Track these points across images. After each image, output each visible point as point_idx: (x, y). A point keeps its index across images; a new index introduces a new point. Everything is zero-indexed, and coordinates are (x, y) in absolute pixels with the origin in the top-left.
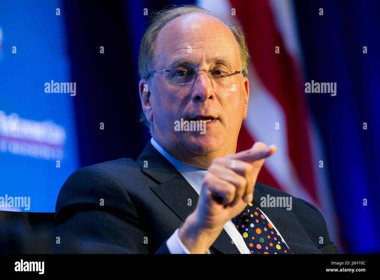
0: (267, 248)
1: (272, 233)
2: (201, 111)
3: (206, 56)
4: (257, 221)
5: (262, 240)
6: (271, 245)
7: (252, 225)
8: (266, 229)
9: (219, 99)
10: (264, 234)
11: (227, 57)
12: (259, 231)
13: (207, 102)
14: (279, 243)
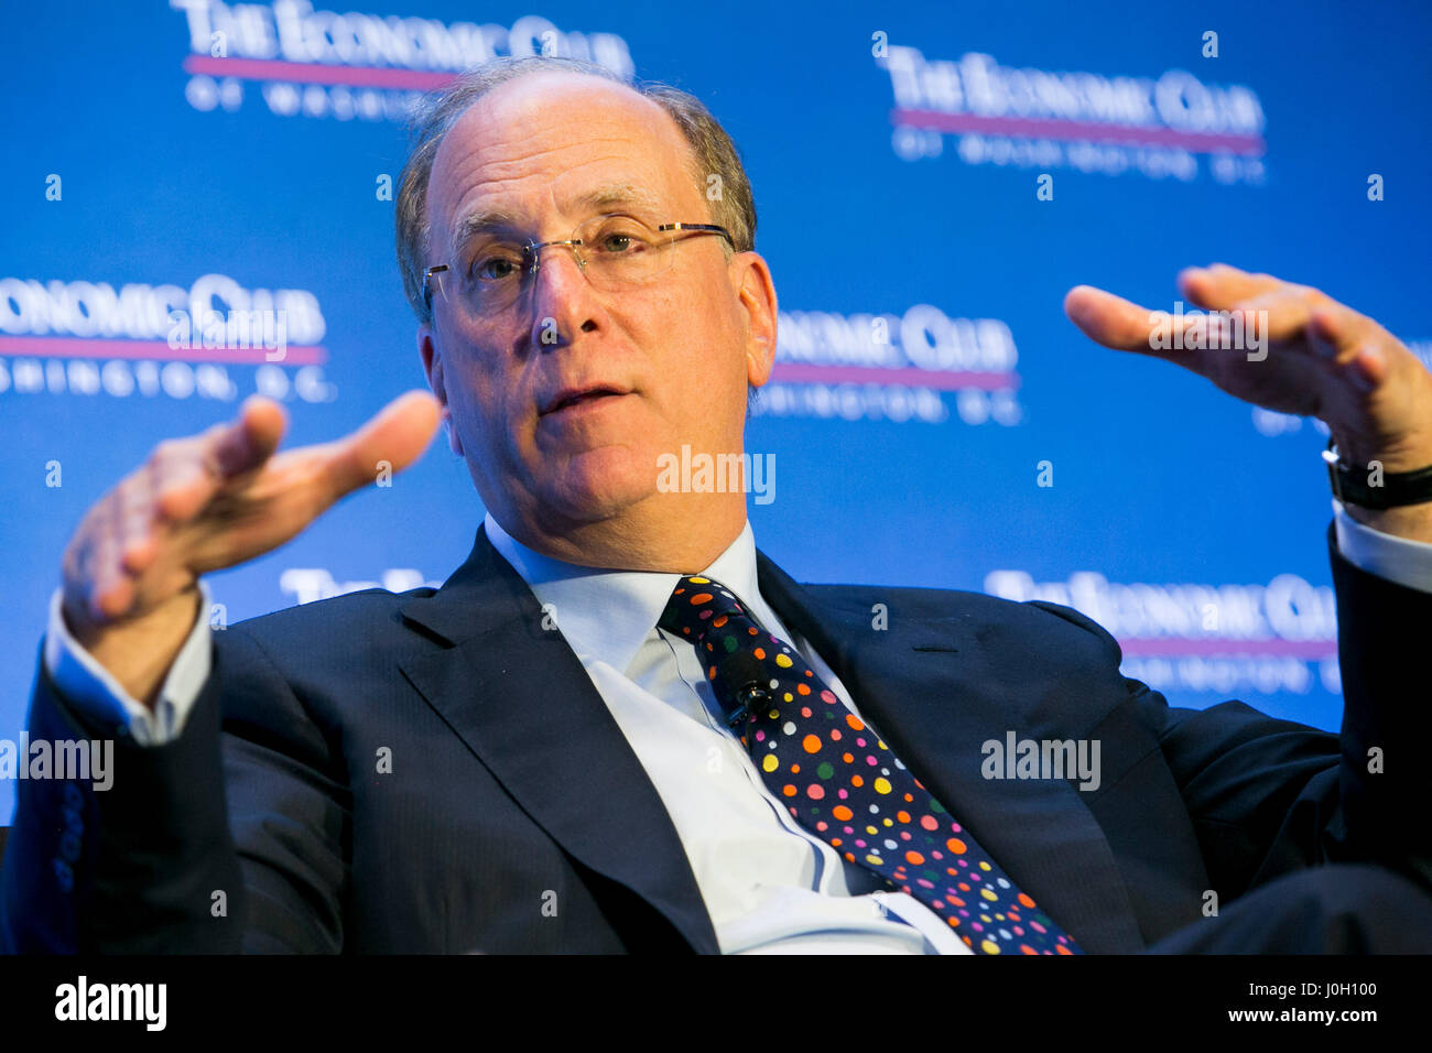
0: (843, 794)
1: (862, 743)
2: (567, 377)
3: (555, 194)
4: (807, 712)
5: (825, 770)
6: (858, 781)
7: (790, 729)
8: (836, 735)
9: (626, 326)
10: (830, 751)
11: (632, 185)
12: (812, 744)
13: (582, 340)
14: (886, 772)
